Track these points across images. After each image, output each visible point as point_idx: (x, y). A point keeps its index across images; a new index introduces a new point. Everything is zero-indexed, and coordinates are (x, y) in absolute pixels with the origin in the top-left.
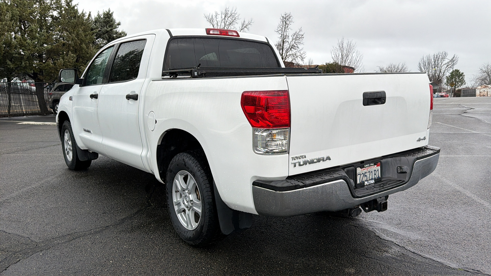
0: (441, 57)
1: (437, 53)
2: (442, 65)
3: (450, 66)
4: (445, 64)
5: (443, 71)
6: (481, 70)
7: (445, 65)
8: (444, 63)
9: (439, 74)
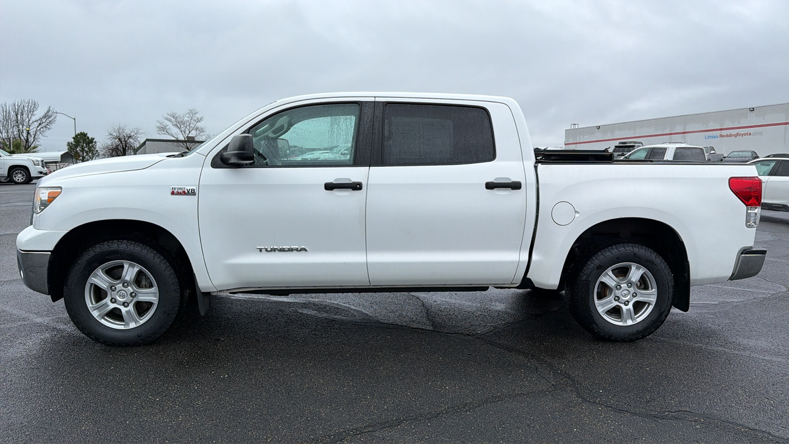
0: (26, 108)
1: (18, 102)
2: (31, 122)
3: (44, 124)
4: (35, 121)
5: (33, 132)
6: (111, 134)
7: (35, 123)
8: (34, 118)
9: (27, 137)
